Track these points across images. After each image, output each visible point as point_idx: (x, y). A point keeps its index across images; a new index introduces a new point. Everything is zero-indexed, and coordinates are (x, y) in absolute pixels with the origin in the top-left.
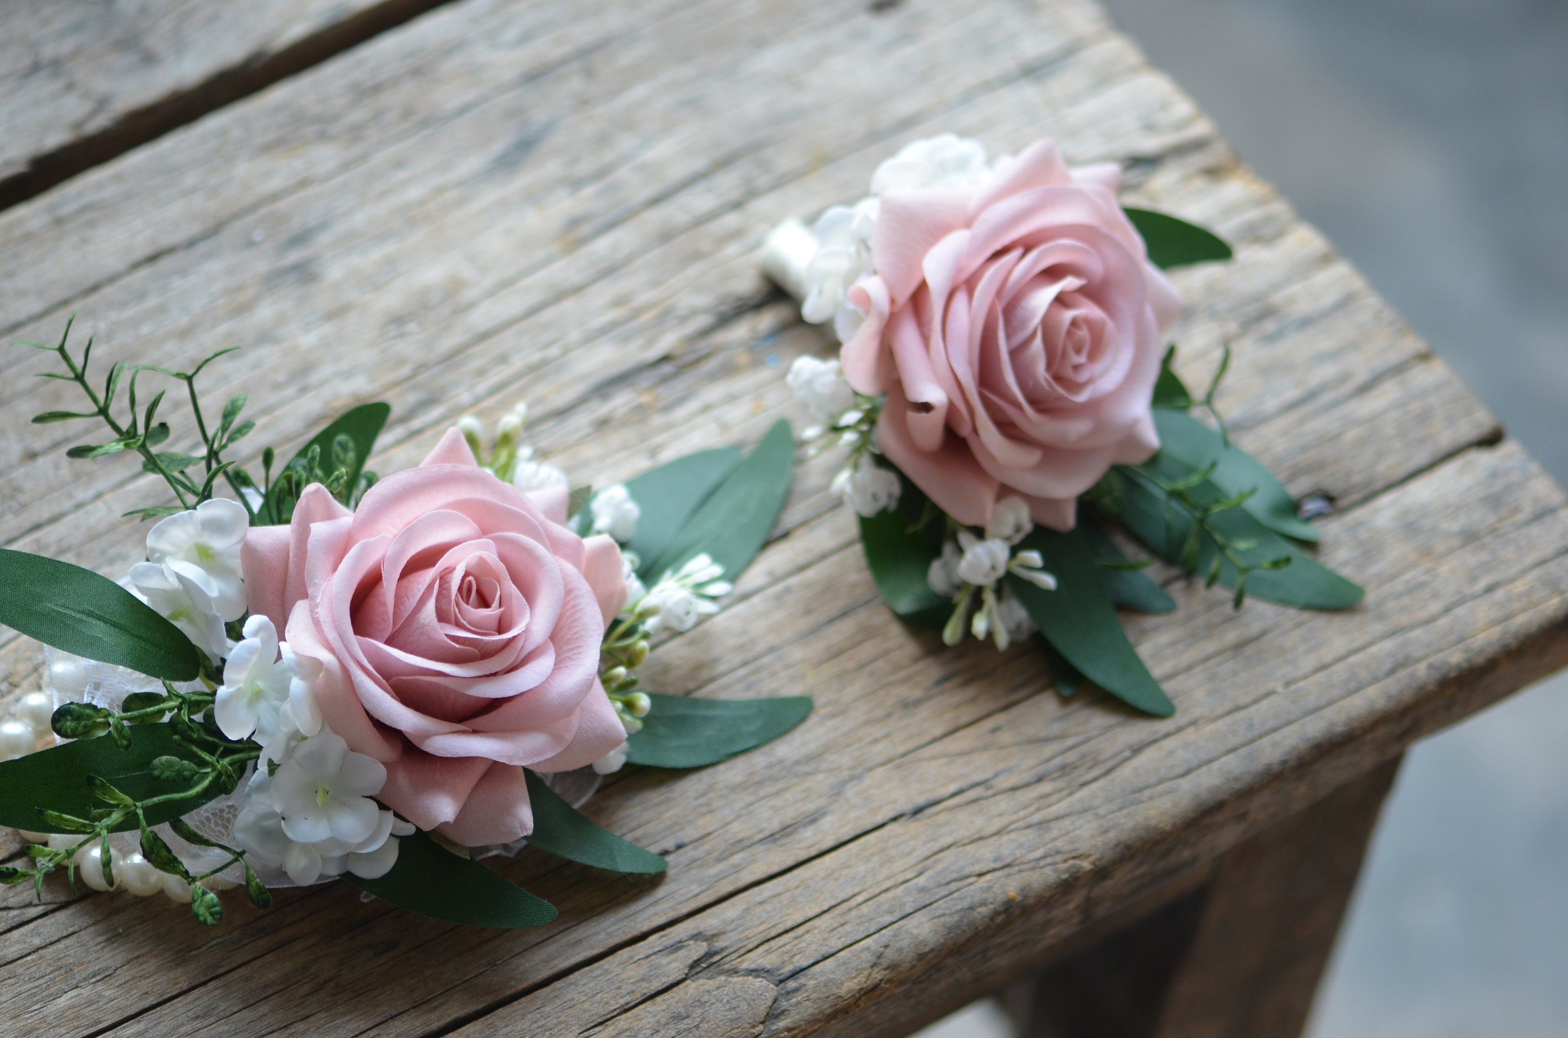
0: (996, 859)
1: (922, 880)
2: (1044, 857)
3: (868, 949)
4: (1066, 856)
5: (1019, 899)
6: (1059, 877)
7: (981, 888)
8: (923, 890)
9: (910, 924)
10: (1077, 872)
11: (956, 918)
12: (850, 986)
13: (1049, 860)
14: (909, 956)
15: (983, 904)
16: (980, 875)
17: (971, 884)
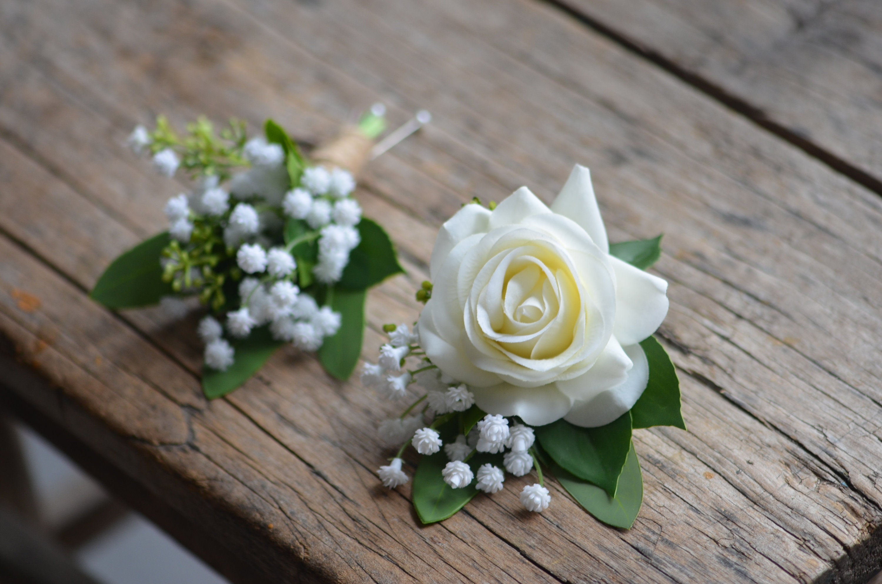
0: (292, 513)
1: (269, 485)
2: (300, 533)
3: (217, 472)
4: (304, 543)
5: (271, 531)
6: (290, 544)
7: (271, 511)
8: (263, 487)
9: (240, 487)
10: (297, 552)
11: (249, 506)
12: (194, 473)
13: (299, 536)
14: (220, 492)
15: (262, 515)
16: (280, 508)
17: (273, 506)
